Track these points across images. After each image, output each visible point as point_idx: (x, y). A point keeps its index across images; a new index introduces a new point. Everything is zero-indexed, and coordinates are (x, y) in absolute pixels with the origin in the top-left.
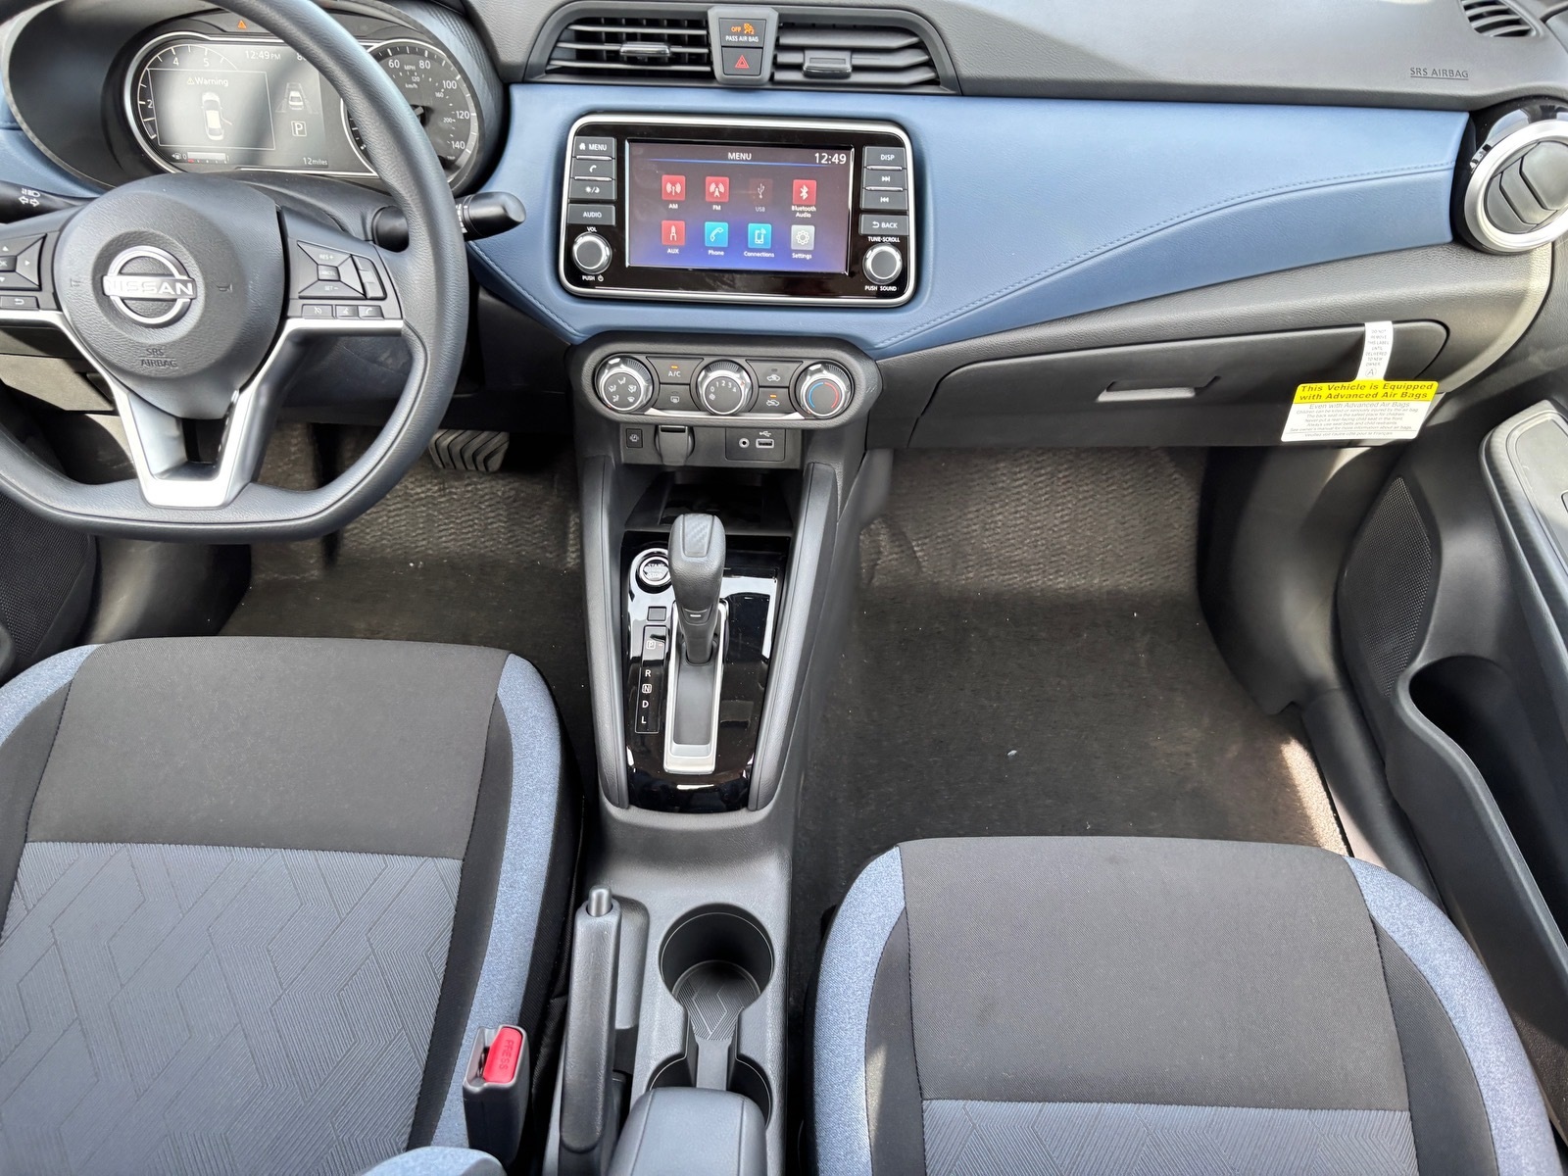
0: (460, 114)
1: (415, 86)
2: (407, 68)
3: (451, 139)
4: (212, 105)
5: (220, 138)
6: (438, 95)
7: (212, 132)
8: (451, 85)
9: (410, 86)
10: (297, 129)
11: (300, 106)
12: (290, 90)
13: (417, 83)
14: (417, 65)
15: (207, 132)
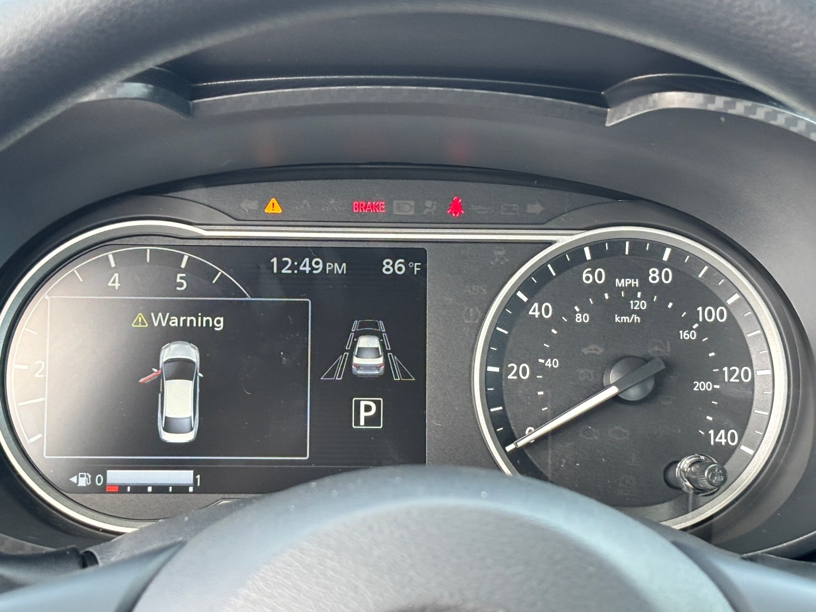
0: (731, 374)
1: (637, 318)
2: (620, 283)
3: (710, 425)
4: (182, 369)
5: (188, 437)
6: (685, 335)
7: (169, 426)
8: (716, 314)
9: (625, 319)
10: (363, 414)
11: (378, 367)
12: (358, 335)
13: (639, 313)
14: (644, 278)
15: (161, 425)
